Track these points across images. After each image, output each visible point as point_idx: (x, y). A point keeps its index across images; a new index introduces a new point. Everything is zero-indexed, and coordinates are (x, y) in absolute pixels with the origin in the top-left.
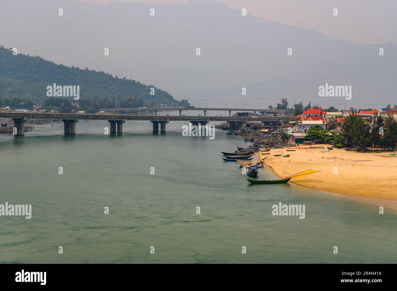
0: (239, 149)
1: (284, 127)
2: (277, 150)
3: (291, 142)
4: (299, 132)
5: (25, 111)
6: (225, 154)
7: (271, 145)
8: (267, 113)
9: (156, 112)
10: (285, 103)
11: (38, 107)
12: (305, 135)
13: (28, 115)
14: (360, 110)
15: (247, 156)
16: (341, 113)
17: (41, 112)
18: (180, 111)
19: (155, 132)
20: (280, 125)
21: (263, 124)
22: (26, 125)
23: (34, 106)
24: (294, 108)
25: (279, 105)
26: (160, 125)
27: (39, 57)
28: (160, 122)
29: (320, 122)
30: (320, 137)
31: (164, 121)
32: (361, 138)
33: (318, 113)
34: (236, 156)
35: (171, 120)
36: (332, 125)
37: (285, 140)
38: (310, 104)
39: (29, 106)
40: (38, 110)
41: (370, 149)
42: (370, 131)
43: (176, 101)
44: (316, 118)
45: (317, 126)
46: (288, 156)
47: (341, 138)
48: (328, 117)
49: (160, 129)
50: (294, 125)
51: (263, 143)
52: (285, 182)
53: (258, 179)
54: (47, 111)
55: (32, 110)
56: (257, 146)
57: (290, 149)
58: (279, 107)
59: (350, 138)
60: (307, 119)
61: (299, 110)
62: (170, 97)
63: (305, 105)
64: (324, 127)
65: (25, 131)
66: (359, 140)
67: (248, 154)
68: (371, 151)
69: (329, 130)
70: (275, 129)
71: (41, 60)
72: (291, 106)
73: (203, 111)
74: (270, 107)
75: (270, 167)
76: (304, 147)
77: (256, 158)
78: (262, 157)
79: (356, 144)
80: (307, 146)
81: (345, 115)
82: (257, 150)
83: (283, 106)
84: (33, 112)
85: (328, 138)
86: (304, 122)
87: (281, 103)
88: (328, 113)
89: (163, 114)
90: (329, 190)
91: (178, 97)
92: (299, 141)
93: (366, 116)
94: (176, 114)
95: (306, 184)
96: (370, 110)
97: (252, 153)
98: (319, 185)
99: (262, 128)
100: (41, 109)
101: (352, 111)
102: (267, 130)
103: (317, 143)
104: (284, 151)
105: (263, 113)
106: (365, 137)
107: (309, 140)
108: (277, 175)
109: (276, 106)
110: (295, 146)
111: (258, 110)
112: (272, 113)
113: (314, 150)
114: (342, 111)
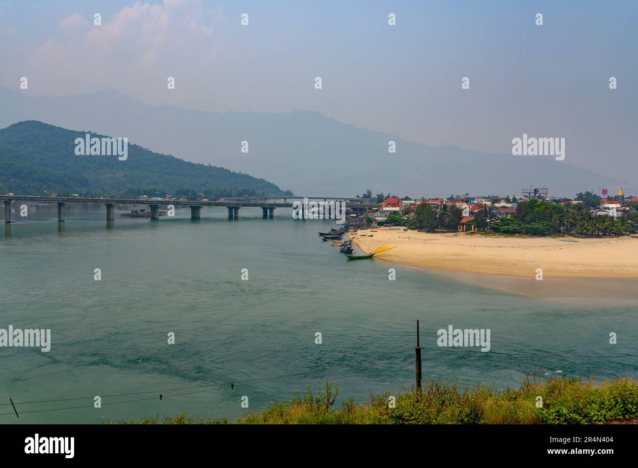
0: (333, 230)
1: (369, 212)
2: (363, 231)
3: (374, 224)
4: (380, 217)
5: (160, 199)
6: (321, 234)
7: (358, 227)
8: (355, 201)
9: (266, 200)
10: (370, 193)
11: (170, 196)
12: (385, 219)
13: (162, 202)
14: (429, 199)
15: (339, 236)
16: (414, 202)
17: (172, 200)
18: (285, 199)
19: (265, 217)
20: (365, 211)
21: (352, 210)
22: (160, 210)
23: (167, 195)
24: (376, 197)
25: (364, 195)
26: (268, 210)
27: (170, 155)
28: (269, 208)
29: (397, 209)
30: (397, 221)
31: (272, 207)
32: (430, 221)
33: (396, 202)
34: (330, 236)
35: (278, 207)
36: (407, 211)
37: (369, 223)
38: (389, 194)
39: (163, 195)
40: (170, 198)
41: (437, 230)
42: (438, 216)
43: (281, 191)
44: (394, 205)
45: (395, 212)
46: (372, 236)
47: (414, 222)
48: (403, 205)
49: (268, 214)
50: (377, 211)
51: (352, 226)
52: (370, 257)
53: (354, 255)
54: (177, 199)
55: (165, 198)
56: (346, 228)
57: (374, 230)
58: (365, 196)
59: (421, 222)
60: (387, 206)
61: (380, 199)
62: (277, 188)
63: (385, 196)
64: (401, 213)
65: (160, 216)
66: (428, 223)
67: (339, 234)
68: (438, 232)
69: (405, 215)
70: (362, 214)
71: (173, 158)
72: (374, 195)
74: (358, 196)
75: (357, 245)
76: (384, 228)
77: (348, 236)
78: (351, 237)
79: (426, 227)
80: (387, 228)
81: (417, 203)
82: (347, 231)
83: (368, 196)
84: (166, 200)
85: (404, 221)
86: (385, 209)
87: (366, 193)
88: (404, 202)
89: (271, 202)
90: (404, 263)
91: (283, 188)
92: (381, 224)
93: (434, 204)
94: (282, 201)
95: (386, 258)
96: (437, 199)
97: (343, 233)
98: (396, 259)
99: (351, 213)
100: (173, 197)
101: (423, 200)
102: (355, 215)
103: (395, 226)
104: (368, 232)
105: (352, 201)
106: (433, 221)
107: (389, 223)
108: (363, 251)
109: (362, 196)
110: (377, 228)
111: (347, 199)
112: (359, 201)
113: (393, 231)
114: (415, 200)
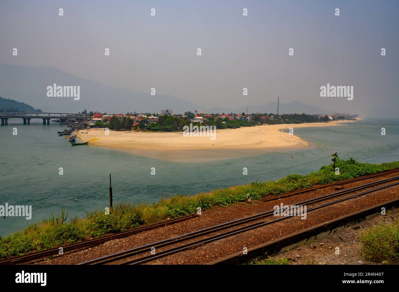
0: (65, 130)
1: (85, 121)
2: (82, 130)
3: (88, 127)
4: (91, 123)
6: (59, 133)
7: (80, 128)
8: (78, 115)
9: (25, 114)
10: (86, 111)
12: (94, 124)
14: (117, 114)
15: (69, 133)
16: (109, 116)
18: (37, 114)
19: (25, 123)
20: (83, 120)
21: (76, 120)
24: (89, 113)
25: (83, 112)
26: (27, 120)
28: (27, 119)
29: (100, 119)
30: (101, 125)
31: (29, 118)
32: (117, 125)
33: (100, 116)
34: (64, 134)
35: (33, 118)
36: (105, 120)
37: (86, 127)
38: (96, 112)
41: (121, 130)
42: (121, 123)
43: (34, 109)
44: (99, 117)
45: (99, 121)
46: (87, 133)
47: (109, 126)
48: (104, 117)
49: (27, 122)
50: (90, 120)
51: (76, 128)
52: (86, 144)
53: (76, 143)
56: (73, 129)
57: (88, 130)
58: (83, 113)
59: (113, 126)
60: (95, 118)
61: (91, 114)
62: (32, 108)
63: (94, 112)
64: (102, 121)
66: (116, 126)
67: (69, 132)
68: (121, 131)
69: (104, 122)
70: (81, 122)
72: (88, 112)
73: (48, 114)
74: (79, 113)
75: (79, 138)
76: (94, 129)
77: (74, 133)
78: (76, 133)
79: (115, 128)
80: (95, 129)
81: (111, 116)
82: (73, 131)
83: (85, 113)
85: (104, 125)
86: (94, 119)
87: (84, 111)
88: (104, 115)
89: (29, 115)
90: (104, 146)
91: (36, 107)
92: (92, 127)
93: (119, 117)
94: (35, 115)
95: (95, 144)
96: (121, 114)
97: (71, 132)
98: (100, 145)
99: (76, 122)
101: (114, 115)
102: (78, 122)
103: (99, 128)
104: (85, 131)
105: (76, 115)
106: (119, 125)
107: (96, 126)
108: (82, 141)
109: (82, 112)
110: (90, 129)
111: (74, 114)
112: (80, 115)
113: (98, 130)
114: (109, 115)
